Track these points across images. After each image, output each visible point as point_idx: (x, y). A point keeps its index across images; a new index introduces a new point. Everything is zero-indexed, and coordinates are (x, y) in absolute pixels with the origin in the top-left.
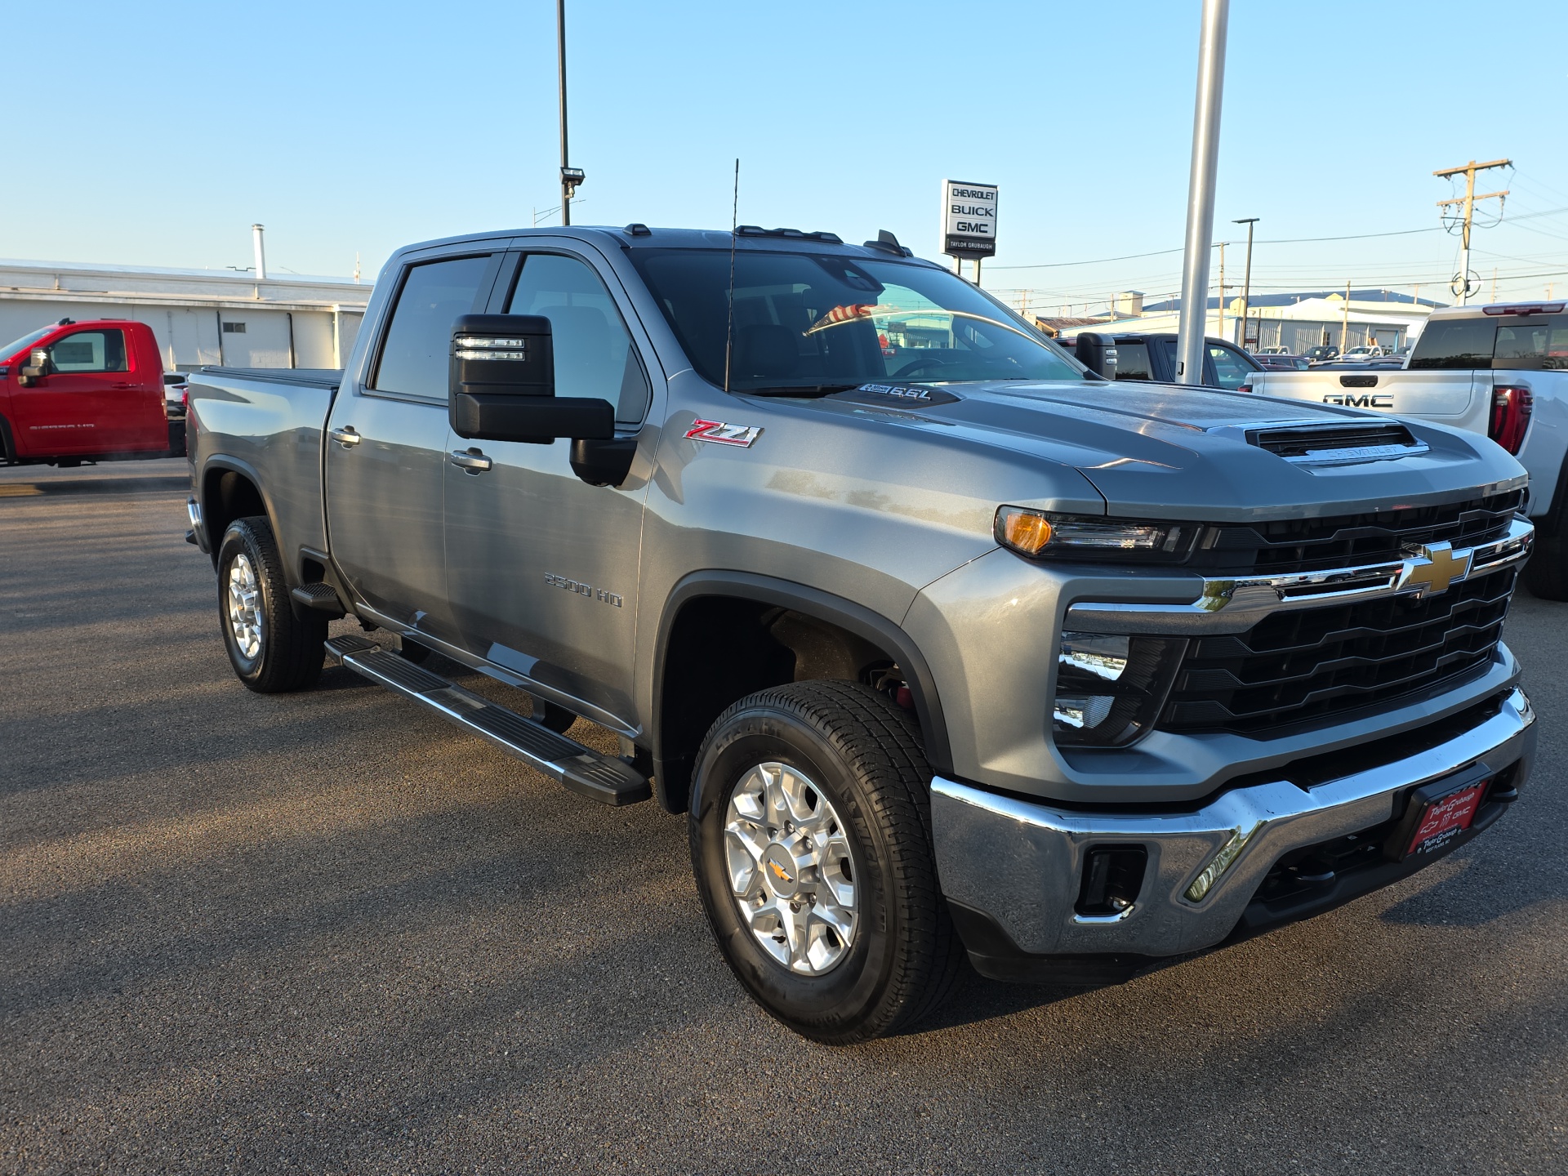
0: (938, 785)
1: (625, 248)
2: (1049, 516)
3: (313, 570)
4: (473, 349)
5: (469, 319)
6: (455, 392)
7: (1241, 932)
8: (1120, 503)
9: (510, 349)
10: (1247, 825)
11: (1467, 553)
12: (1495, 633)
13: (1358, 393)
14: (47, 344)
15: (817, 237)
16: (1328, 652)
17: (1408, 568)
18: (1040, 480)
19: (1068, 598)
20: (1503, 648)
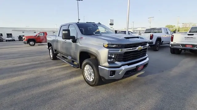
0: (99, 66)
1: (77, 24)
2: (107, 44)
3: (55, 50)
4: (64, 32)
5: (63, 30)
6: (62, 36)
7: (123, 78)
8: (113, 43)
9: (67, 32)
10: (123, 69)
11: (143, 47)
12: (146, 53)
13: (140, 35)
14: (39, 34)
15: (93, 23)
16: (131, 55)
17: (137, 48)
18: (107, 41)
19: (109, 51)
20: (147, 54)
